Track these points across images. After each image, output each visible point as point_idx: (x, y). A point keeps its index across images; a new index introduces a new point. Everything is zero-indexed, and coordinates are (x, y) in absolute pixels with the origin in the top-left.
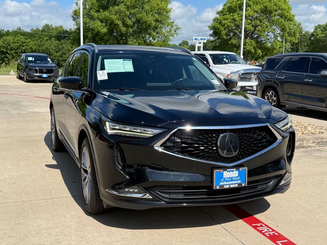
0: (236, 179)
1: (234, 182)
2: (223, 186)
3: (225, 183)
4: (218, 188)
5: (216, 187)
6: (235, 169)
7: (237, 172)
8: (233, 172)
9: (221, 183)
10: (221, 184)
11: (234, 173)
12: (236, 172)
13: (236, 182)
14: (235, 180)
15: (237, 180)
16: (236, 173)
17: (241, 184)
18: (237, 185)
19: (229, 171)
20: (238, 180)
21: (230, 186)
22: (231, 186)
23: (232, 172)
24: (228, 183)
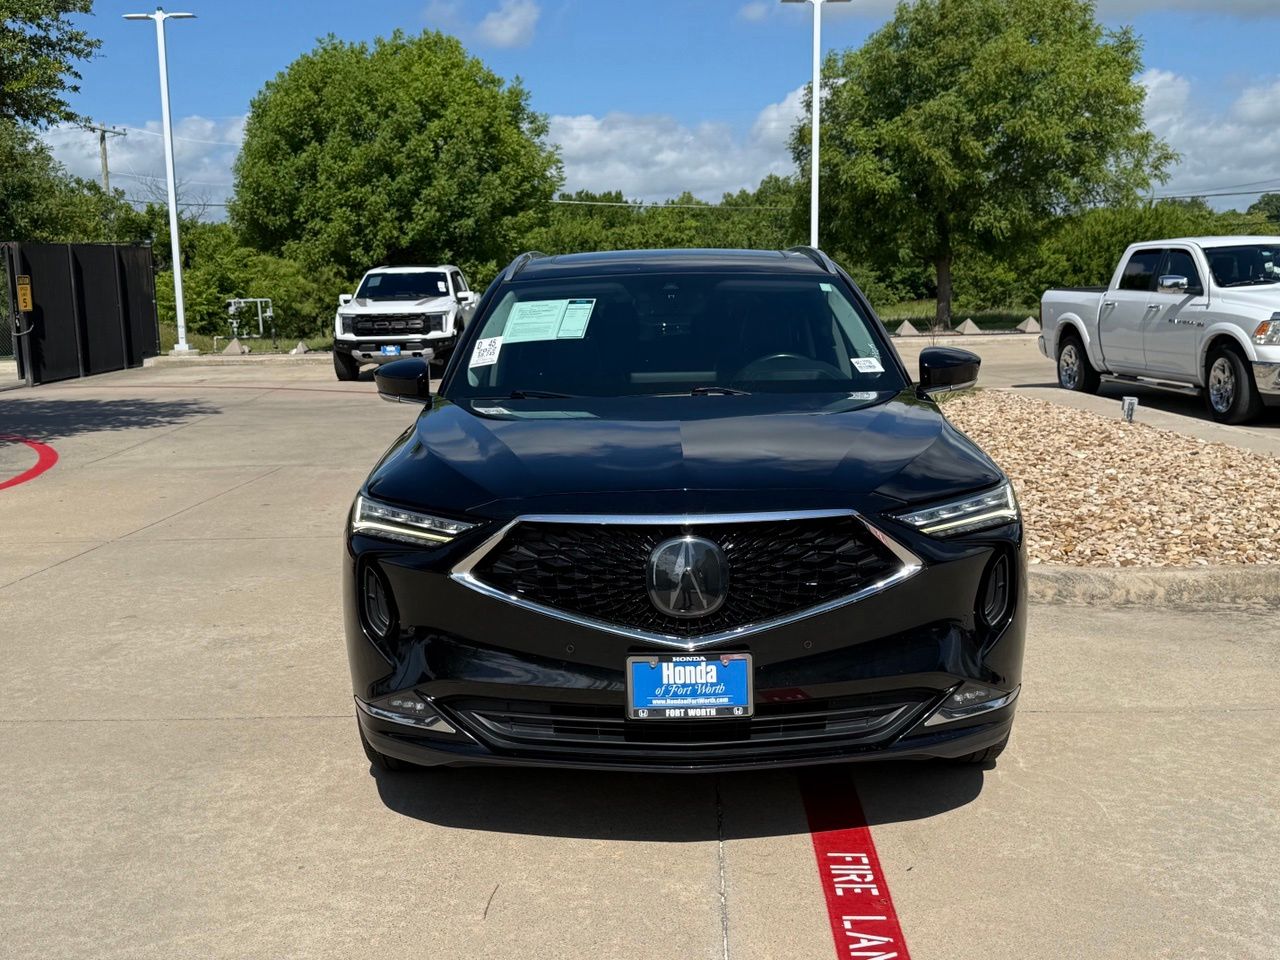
0: (709, 690)
1: (701, 701)
2: (661, 710)
3: (669, 701)
4: (643, 715)
5: (636, 713)
6: (703, 658)
7: (714, 668)
8: (699, 668)
9: (654, 702)
10: (656, 702)
11: (705, 673)
12: (709, 668)
13: (712, 700)
14: (706, 695)
15: (715, 695)
16: (708, 670)
17: (730, 710)
18: (713, 712)
19: (684, 664)
20: (718, 694)
21: (686, 713)
22: (692, 713)
23: (692, 668)
24: (679, 702)
